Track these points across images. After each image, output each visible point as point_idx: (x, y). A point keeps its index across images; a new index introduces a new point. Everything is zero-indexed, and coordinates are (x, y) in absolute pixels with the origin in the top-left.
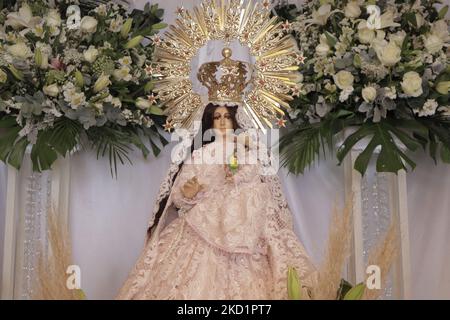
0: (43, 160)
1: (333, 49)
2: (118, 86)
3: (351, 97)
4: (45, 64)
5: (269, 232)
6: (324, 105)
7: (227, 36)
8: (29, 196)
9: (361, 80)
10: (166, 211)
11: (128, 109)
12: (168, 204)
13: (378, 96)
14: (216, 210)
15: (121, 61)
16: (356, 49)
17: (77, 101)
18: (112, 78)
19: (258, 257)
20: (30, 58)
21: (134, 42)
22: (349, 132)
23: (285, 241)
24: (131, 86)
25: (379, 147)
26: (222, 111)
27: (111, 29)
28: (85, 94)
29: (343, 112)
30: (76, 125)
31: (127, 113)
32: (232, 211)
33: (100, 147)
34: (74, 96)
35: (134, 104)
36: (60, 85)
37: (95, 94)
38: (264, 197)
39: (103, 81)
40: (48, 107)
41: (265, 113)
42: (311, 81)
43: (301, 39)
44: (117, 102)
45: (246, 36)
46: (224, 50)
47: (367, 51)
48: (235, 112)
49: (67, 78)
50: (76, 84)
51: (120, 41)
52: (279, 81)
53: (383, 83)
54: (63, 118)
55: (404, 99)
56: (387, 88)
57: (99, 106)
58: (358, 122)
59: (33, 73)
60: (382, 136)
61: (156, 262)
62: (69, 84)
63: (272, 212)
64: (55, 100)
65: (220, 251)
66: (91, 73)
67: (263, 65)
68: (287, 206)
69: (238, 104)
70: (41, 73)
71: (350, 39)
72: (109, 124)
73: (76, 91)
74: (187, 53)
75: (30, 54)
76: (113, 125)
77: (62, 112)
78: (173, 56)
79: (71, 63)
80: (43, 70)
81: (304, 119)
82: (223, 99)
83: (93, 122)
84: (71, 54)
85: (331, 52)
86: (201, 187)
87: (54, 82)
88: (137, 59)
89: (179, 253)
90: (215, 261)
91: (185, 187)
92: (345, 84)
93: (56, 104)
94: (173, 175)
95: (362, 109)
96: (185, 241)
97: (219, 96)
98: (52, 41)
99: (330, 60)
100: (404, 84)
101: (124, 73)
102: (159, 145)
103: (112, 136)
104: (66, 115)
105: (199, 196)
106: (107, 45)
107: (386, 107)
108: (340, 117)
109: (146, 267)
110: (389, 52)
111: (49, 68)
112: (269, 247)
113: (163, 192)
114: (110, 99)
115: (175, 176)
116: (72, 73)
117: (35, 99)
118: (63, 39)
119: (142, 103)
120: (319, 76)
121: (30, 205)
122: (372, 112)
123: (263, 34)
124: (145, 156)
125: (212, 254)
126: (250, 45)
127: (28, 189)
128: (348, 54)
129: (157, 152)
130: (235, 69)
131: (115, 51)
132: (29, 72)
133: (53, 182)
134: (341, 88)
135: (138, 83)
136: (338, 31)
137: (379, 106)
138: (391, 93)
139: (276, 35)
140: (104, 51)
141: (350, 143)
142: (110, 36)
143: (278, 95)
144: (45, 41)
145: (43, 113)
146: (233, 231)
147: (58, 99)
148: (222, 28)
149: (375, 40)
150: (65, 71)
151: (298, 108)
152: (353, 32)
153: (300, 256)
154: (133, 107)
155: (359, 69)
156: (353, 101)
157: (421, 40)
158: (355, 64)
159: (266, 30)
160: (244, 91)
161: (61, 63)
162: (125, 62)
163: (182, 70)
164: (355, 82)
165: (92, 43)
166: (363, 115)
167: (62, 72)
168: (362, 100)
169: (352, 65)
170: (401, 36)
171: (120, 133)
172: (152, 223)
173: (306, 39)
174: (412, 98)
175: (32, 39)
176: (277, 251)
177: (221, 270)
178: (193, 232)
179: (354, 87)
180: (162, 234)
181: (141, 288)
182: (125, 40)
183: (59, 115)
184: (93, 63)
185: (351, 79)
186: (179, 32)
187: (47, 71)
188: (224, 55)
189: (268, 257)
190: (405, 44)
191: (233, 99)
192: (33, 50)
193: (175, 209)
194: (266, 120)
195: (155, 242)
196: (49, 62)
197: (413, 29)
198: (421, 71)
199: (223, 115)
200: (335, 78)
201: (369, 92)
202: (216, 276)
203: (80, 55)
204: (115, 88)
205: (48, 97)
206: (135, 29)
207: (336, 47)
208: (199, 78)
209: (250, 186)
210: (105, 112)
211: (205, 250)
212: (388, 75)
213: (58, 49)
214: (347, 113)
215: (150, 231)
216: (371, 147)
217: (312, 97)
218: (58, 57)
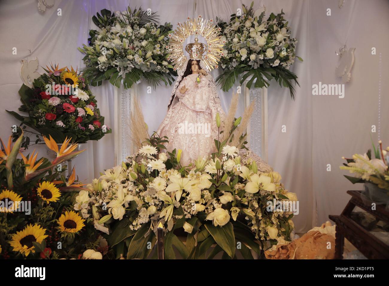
0: (128, 85)
1: (240, 40)
2: (155, 56)
3: (246, 59)
4: (127, 47)
5: (211, 105)
6: (235, 62)
7: (196, 33)
8: (122, 100)
9: (250, 52)
10: (175, 99)
11: (159, 65)
12: (175, 96)
13: (256, 58)
14: (192, 97)
15: (156, 46)
16: (249, 40)
17: (140, 61)
18: (153, 53)
19: (207, 114)
20: (121, 45)
21: (161, 38)
22: (245, 73)
23: (217, 109)
24: (160, 56)
25: (256, 79)
26: (195, 62)
27: (152, 33)
28: (143, 59)
29: (243, 65)
30: (140, 70)
31: (159, 67)
32: (198, 97)
33: (149, 81)
34: (138, 60)
35: (161, 64)
36: (133, 55)
37: (146, 59)
38: (209, 92)
39: (149, 54)
40: (129, 64)
41: (211, 63)
42: (231, 53)
43: (228, 36)
44: (155, 62)
45: (204, 34)
46: (195, 39)
47: (253, 41)
48: (200, 62)
49: (135, 53)
50: (139, 55)
51: (155, 38)
52: (216, 51)
53: (259, 53)
54: (135, 68)
55: (267, 60)
56: (260, 55)
57: (148, 63)
58: (249, 69)
59: (123, 51)
60: (258, 74)
61: (171, 116)
62: (137, 55)
63: (212, 98)
64: (131, 61)
65: (194, 111)
66: (145, 51)
67: (210, 45)
68: (218, 98)
69: (200, 59)
70: (126, 51)
71: (247, 36)
72: (152, 71)
73: (140, 58)
74: (181, 41)
75: (121, 43)
76: (154, 71)
77: (134, 66)
78: (177, 42)
79: (137, 47)
80: (126, 50)
81: (228, 68)
82: (195, 57)
83: (146, 70)
84: (136, 43)
85: (239, 41)
86: (187, 89)
87: (131, 54)
88: (162, 45)
89: (179, 113)
90: (192, 114)
91: (181, 89)
92: (244, 54)
93: (132, 63)
94: (177, 86)
95: (250, 64)
96: (181, 109)
97: (193, 56)
98: (129, 38)
99: (238, 44)
100: (267, 54)
101: (157, 51)
102: (172, 81)
103: (153, 76)
104: (136, 67)
105: (186, 93)
106: (150, 40)
107: (259, 62)
108: (241, 67)
109: (168, 117)
110: (261, 41)
111: (128, 48)
112: (211, 110)
113: (173, 92)
114: (152, 61)
115: (178, 87)
116: (137, 51)
117: (124, 60)
118: (133, 38)
119: (165, 63)
120: (234, 51)
121: (123, 103)
122: (254, 65)
123: (210, 33)
124: (166, 85)
125: (191, 112)
126: (205, 37)
127: (122, 97)
128: (245, 42)
129: (171, 84)
130: (199, 46)
131: (153, 42)
132: (121, 50)
133: (131, 94)
134: (242, 55)
135: (163, 55)
136: (242, 33)
137: (257, 62)
138: (261, 57)
139: (215, 33)
140: (149, 42)
141: (245, 77)
142: (151, 36)
143: (215, 56)
144: (126, 38)
145: (127, 66)
146: (198, 104)
147: (132, 61)
148: (195, 31)
149: (257, 36)
150: (135, 50)
151: (225, 64)
152: (248, 33)
153: (222, 114)
154: (161, 65)
155: (249, 48)
156: (247, 60)
157: (275, 36)
158: (248, 45)
159: (211, 31)
160: (203, 55)
161: (133, 47)
162: (158, 46)
163: (180, 47)
164: (247, 53)
165: (145, 39)
166: (251, 66)
167: (134, 50)
168: (250, 60)
169: (247, 46)
170: (266, 35)
171: (156, 74)
172: (169, 104)
173: (230, 36)
174: (270, 59)
175: (121, 37)
176: (214, 111)
177: (194, 117)
178: (184, 105)
179: (247, 55)
180: (173, 107)
181: (166, 125)
182: (157, 38)
183: (133, 67)
184: (145, 47)
185: (246, 52)
186: (178, 33)
187: (128, 50)
188: (195, 41)
189: (211, 114)
190: (268, 37)
191: (199, 57)
192: (122, 42)
193: (178, 99)
194: (211, 66)
195: (171, 109)
196: (128, 46)
197: (272, 31)
198: (274, 48)
199: (195, 63)
200: (240, 51)
201: (253, 57)
202: (192, 119)
203: (140, 44)
204: (154, 57)
205: (129, 60)
206: (161, 34)
207: (241, 39)
208: (186, 50)
209: (204, 88)
210: (150, 66)
211: (188, 111)
212: (261, 50)
213: (132, 42)
214: (245, 66)
215: (169, 106)
216: (253, 79)
217: (231, 59)
218: (132, 44)
